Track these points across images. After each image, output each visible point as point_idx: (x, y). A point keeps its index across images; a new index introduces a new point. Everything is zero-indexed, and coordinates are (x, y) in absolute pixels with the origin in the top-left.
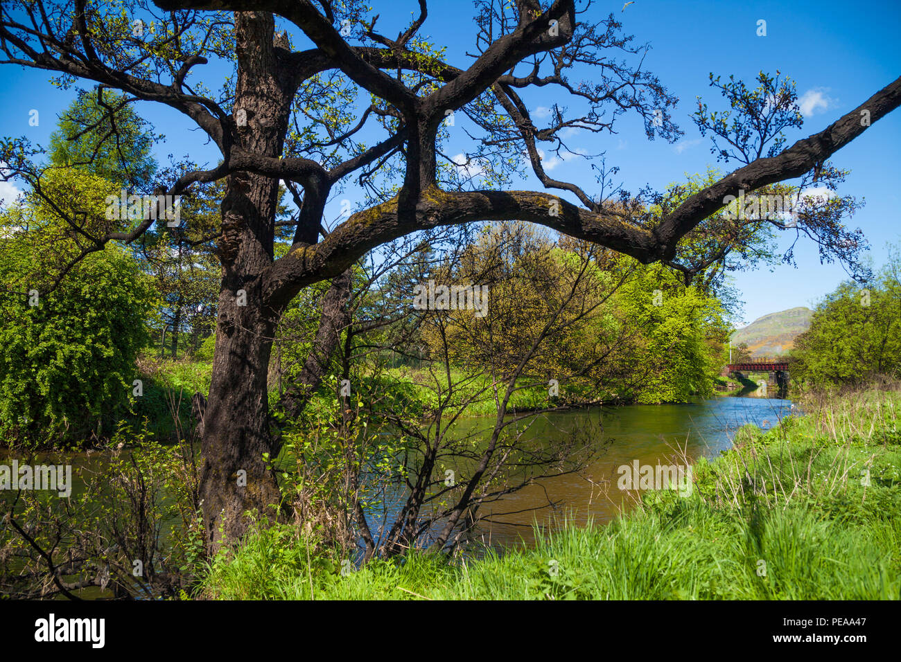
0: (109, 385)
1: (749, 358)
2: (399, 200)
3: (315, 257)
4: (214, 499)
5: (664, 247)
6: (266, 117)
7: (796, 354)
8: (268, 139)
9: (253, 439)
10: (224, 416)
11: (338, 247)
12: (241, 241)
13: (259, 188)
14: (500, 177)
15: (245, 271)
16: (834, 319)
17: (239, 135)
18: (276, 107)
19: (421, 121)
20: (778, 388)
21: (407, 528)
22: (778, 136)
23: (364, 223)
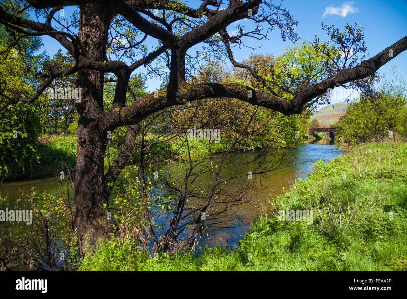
0: (26, 151)
1: (318, 126)
2: (167, 90)
3: (125, 116)
4: (81, 226)
5: (296, 109)
6: (96, 37)
7: (339, 125)
8: (97, 49)
9: (98, 197)
10: (84, 187)
11: (137, 113)
12: (87, 101)
13: (95, 74)
14: (213, 62)
15: (90, 116)
16: (357, 110)
17: (83, 47)
18: (101, 32)
19: (178, 49)
20: (330, 139)
21: (172, 231)
22: (354, 57)
23: (150, 101)
